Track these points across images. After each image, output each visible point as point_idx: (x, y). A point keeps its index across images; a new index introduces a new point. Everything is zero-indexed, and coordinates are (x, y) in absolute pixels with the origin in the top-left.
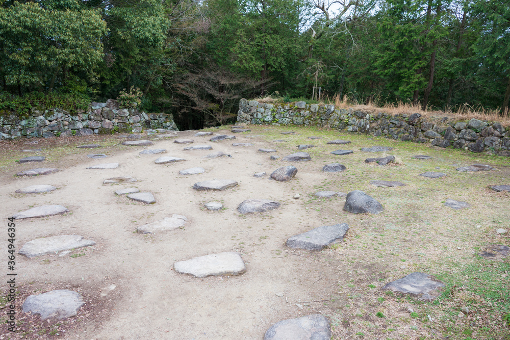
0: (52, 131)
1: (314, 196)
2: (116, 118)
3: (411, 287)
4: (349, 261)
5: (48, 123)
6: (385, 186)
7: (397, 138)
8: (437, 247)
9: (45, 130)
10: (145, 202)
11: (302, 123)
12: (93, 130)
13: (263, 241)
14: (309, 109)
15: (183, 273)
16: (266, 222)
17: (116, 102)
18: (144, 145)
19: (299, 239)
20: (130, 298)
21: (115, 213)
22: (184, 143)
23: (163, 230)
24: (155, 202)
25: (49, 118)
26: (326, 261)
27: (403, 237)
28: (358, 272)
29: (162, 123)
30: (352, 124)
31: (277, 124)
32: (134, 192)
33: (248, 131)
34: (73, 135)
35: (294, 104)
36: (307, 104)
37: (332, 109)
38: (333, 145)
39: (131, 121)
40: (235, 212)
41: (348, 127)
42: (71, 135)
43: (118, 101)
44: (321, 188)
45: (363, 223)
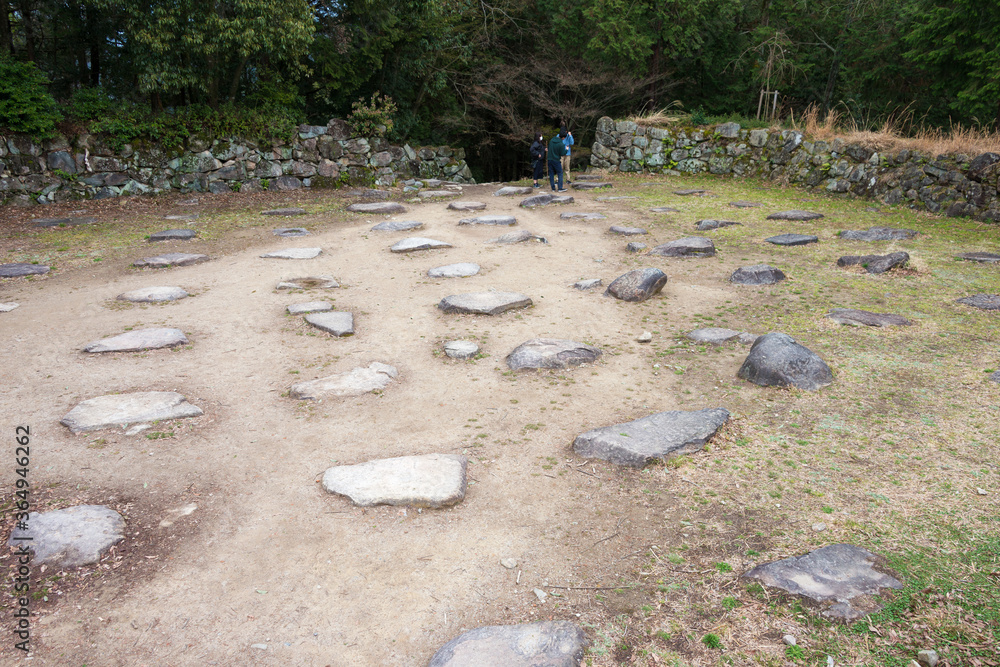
0: (225, 180)
1: (685, 338)
2: (345, 156)
3: (813, 582)
4: (696, 500)
5: (218, 164)
6: (860, 325)
7: (937, 209)
8: (928, 482)
9: (213, 178)
10: (332, 333)
11: (728, 171)
12: (302, 179)
13: (528, 435)
14: (747, 140)
15: (333, 493)
16: (554, 393)
17: (346, 125)
18: (388, 211)
19: (600, 438)
20: (211, 535)
21: (268, 352)
22: (466, 210)
23: (339, 394)
24: (352, 334)
25: (221, 156)
26: (645, 493)
27: (853, 451)
28: (708, 527)
29: (442, 167)
30: (837, 175)
31: (674, 173)
32: (322, 311)
33: (606, 186)
34: (265, 188)
35: (714, 129)
36: (742, 128)
37: (798, 140)
38: (779, 223)
39: (374, 163)
40: (500, 366)
41: (829, 180)
42: (259, 189)
43: (349, 122)
44: (708, 320)
45: (769, 410)
